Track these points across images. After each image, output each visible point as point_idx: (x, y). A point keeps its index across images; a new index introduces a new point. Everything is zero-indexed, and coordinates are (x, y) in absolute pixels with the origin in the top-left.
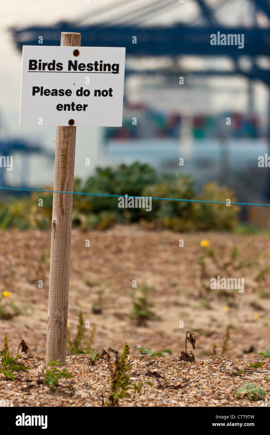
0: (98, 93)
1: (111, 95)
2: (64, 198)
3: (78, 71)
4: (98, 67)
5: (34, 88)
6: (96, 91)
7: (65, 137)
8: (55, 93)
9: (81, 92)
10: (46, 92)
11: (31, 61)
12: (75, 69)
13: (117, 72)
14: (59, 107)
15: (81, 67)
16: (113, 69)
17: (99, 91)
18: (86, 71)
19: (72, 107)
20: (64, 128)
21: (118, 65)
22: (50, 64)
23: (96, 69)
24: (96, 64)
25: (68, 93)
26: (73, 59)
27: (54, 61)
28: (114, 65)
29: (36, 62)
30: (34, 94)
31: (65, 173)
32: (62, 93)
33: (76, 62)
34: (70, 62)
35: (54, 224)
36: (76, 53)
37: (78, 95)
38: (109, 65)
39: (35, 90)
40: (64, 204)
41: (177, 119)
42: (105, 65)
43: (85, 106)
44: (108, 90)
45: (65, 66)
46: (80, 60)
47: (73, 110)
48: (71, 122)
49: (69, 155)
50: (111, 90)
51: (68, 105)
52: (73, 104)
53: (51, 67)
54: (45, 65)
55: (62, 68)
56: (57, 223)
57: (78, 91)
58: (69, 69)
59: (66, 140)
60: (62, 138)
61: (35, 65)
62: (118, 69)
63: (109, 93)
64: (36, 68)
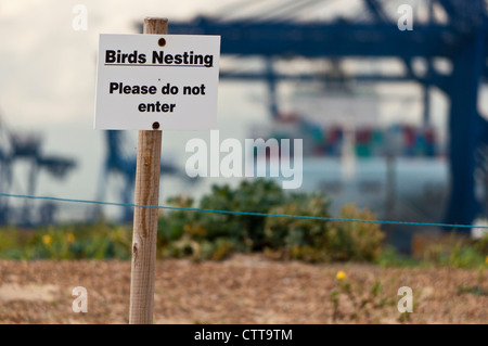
0: (187, 90)
1: (203, 93)
2: (147, 217)
3: (164, 63)
4: (188, 59)
5: (112, 84)
6: (185, 88)
7: (148, 143)
8: (136, 90)
9: (168, 90)
10: (126, 90)
11: (108, 52)
12: (161, 61)
13: (211, 65)
14: (141, 108)
15: (168, 59)
16: (206, 62)
17: (189, 88)
18: (173, 63)
19: (156, 107)
20: (147, 133)
22: (131, 55)
23: (186, 62)
25: (152, 90)
26: (159, 49)
27: (136, 52)
28: (207, 56)
29: (114, 52)
30: (111, 92)
31: (148, 187)
32: (145, 90)
33: (162, 53)
34: (155, 53)
35: (135, 248)
36: (162, 42)
37: (164, 93)
38: (201, 57)
39: (113, 87)
40: (147, 224)
41: (337, 134)
42: (196, 57)
43: (172, 106)
44: (199, 86)
45: (149, 58)
46: (167, 50)
47: (158, 110)
48: (156, 125)
49: (153, 165)
50: (203, 87)
51: (153, 105)
52: (158, 104)
53: (132, 59)
54: (124, 56)
55: (145, 61)
56: (138, 247)
57: (164, 88)
58: (154, 62)
59: (150, 147)
60: (145, 145)
61: (113, 56)
62: (211, 62)
63: (201, 90)
64: (114, 61)
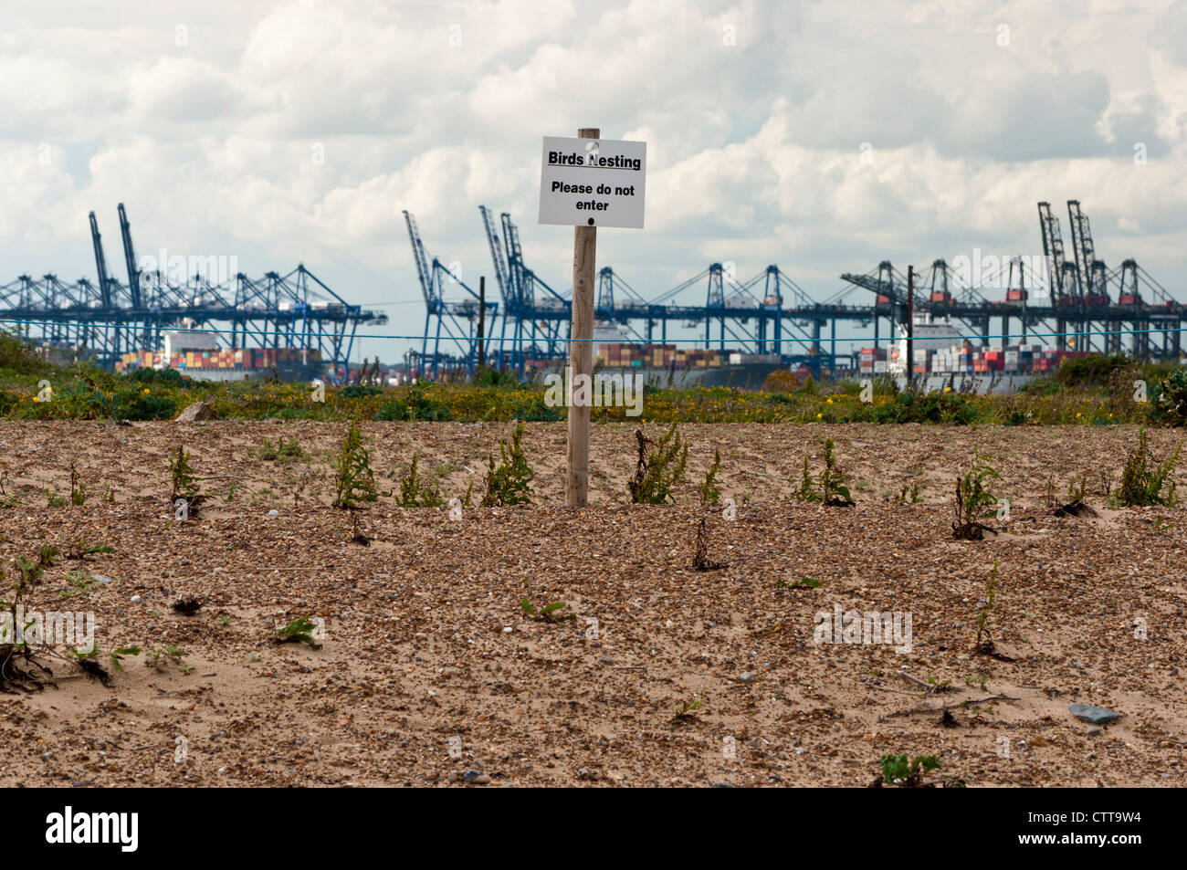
21: (639, 161)
24: (617, 159)
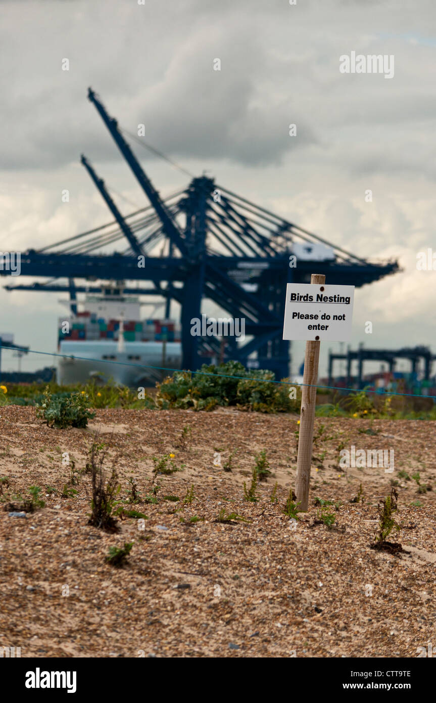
0: (336, 317)
1: (344, 319)
2: (311, 392)
3: (323, 301)
4: (336, 299)
5: (294, 313)
6: (334, 316)
7: (312, 348)
8: (307, 317)
9: (325, 317)
10: (301, 317)
11: (292, 294)
12: (321, 301)
13: (349, 303)
14: (310, 327)
15: (325, 299)
16: (346, 301)
17: (336, 316)
18: (328, 302)
19: (318, 327)
20: (312, 342)
22: (305, 296)
23: (335, 301)
25: (316, 317)
26: (320, 293)
27: (307, 295)
28: (347, 298)
29: (295, 295)
30: (293, 318)
31: (312, 374)
32: (312, 317)
33: (322, 295)
34: (318, 295)
35: (303, 410)
36: (322, 289)
37: (322, 319)
38: (343, 298)
40: (311, 396)
42: (341, 298)
43: (327, 327)
44: (342, 315)
45: (315, 298)
46: (325, 294)
47: (319, 329)
48: (317, 338)
49: (315, 361)
50: (344, 316)
51: (316, 326)
52: (319, 325)
53: (306, 298)
54: (301, 297)
55: (312, 300)
56: (305, 409)
57: (322, 316)
58: (317, 300)
59: (313, 351)
60: (310, 349)
61: (295, 297)
62: (349, 301)
63: (342, 317)
64: (295, 299)
